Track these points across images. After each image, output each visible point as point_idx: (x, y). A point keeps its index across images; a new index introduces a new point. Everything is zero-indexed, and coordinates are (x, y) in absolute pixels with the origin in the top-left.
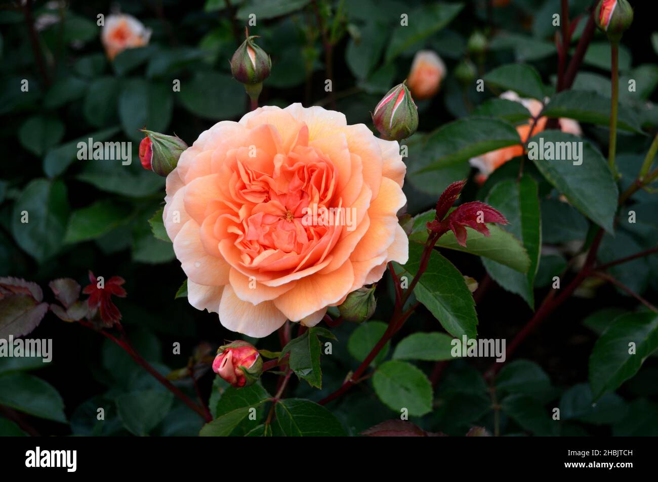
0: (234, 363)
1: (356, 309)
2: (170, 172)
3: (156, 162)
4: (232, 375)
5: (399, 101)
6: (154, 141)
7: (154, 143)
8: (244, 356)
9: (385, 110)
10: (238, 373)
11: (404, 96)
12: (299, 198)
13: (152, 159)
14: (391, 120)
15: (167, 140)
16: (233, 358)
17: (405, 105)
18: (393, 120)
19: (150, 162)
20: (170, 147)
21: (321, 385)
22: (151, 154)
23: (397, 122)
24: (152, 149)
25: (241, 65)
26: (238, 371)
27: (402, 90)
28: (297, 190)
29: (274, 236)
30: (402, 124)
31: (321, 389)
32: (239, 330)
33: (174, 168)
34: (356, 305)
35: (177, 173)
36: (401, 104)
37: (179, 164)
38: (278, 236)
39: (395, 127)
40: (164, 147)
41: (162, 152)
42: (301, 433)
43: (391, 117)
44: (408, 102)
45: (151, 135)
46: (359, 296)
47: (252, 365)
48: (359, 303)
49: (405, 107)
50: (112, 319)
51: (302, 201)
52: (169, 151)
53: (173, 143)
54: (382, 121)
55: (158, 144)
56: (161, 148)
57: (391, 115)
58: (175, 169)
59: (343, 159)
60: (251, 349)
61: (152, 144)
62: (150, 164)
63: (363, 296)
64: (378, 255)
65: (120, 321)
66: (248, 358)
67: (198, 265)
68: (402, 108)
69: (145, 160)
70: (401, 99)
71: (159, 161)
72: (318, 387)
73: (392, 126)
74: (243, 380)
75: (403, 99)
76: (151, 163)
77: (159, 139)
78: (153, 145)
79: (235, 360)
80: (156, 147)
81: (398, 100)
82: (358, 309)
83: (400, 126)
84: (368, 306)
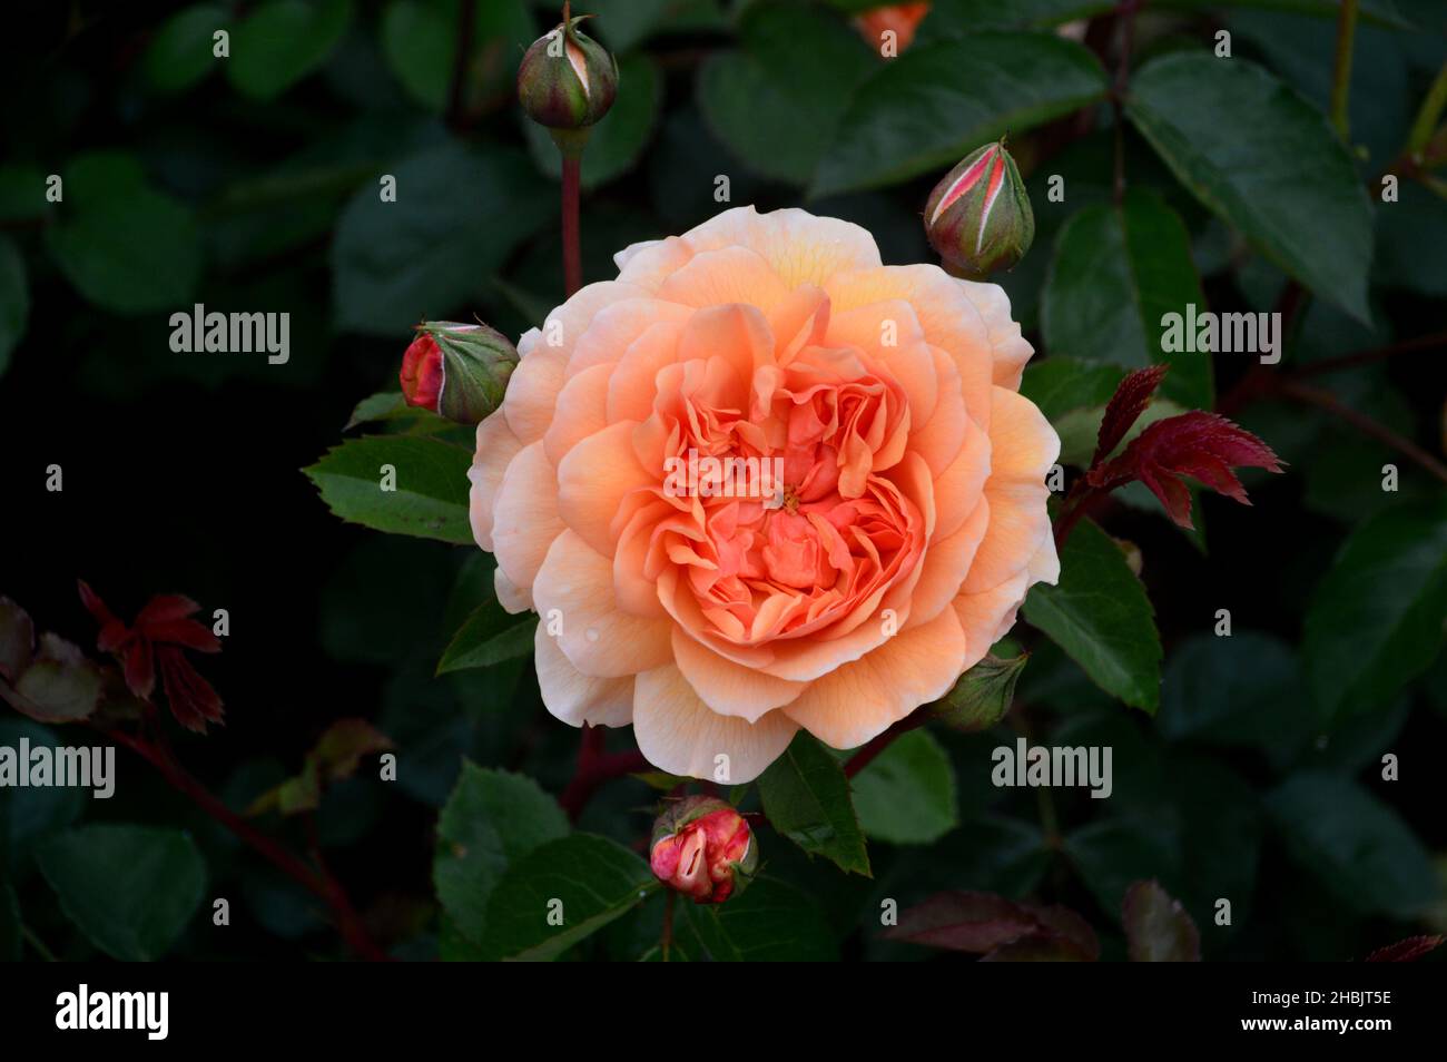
0: (710, 855)
1: (979, 707)
2: (486, 416)
3: (454, 396)
4: (704, 880)
5: (995, 189)
6: (448, 350)
7: (449, 354)
8: (724, 835)
9: (965, 212)
10: (718, 876)
11: (1003, 174)
12: (813, 461)
13: (441, 391)
14: (981, 237)
15: (475, 342)
16: (708, 845)
17: (1008, 197)
18: (984, 235)
19: (437, 396)
20: (486, 360)
21: (868, 866)
22: (440, 378)
23: (994, 237)
24: (443, 368)
25: (554, 90)
26: (719, 872)
27: (999, 159)
28: (811, 443)
29: (768, 554)
30: (1006, 243)
31: (871, 876)
32: (694, 771)
33: (497, 407)
34: (979, 698)
35: (503, 416)
36: (1001, 193)
37: (509, 395)
38: (779, 556)
39: (989, 252)
40: (472, 361)
41: (469, 375)
42: (738, 954)
43: (979, 230)
44: (1015, 190)
45: (441, 336)
46: (983, 679)
47: (746, 852)
48: (987, 692)
49: (1009, 202)
50: (201, 714)
51: (819, 465)
52: (483, 368)
53: (488, 346)
54: (959, 239)
55: (458, 356)
56: (464, 364)
57: (980, 224)
58: (499, 410)
59: (918, 367)
60: (731, 813)
61: (443, 357)
62: (436, 400)
63: (995, 676)
64: (1012, 576)
65: (223, 717)
66: (732, 838)
67: (593, 636)
68: (1003, 205)
69: (423, 393)
70: (998, 184)
71: (462, 395)
72: (861, 872)
73: (982, 249)
74: (726, 890)
75: (1002, 182)
76: (440, 399)
77: (456, 342)
78: (447, 360)
79: (711, 850)
80: (452, 360)
81: (991, 186)
82: (984, 706)
83: (1002, 248)
84: (1004, 696)
